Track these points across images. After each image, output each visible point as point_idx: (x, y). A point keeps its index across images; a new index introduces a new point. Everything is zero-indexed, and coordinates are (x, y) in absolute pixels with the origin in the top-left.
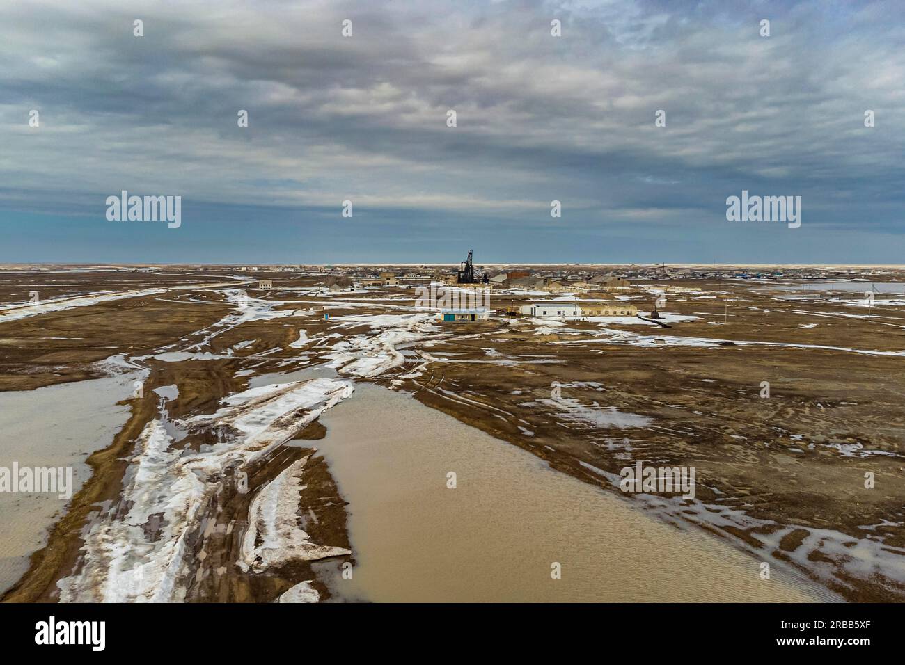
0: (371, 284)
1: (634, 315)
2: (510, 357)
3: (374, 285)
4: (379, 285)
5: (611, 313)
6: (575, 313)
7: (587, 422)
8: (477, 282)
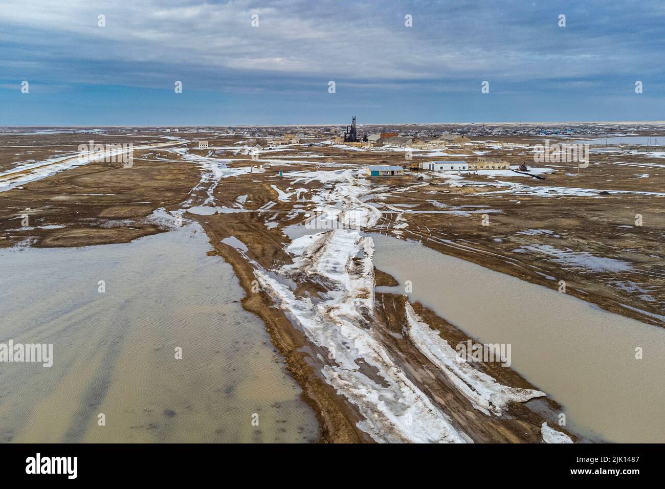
0: (280, 143)
1: (507, 168)
2: (455, 208)
3: (282, 144)
4: (286, 144)
5: (490, 167)
6: (464, 168)
7: (581, 267)
8: (358, 141)
